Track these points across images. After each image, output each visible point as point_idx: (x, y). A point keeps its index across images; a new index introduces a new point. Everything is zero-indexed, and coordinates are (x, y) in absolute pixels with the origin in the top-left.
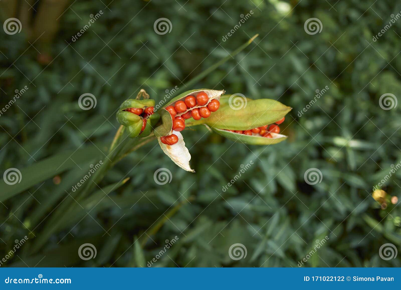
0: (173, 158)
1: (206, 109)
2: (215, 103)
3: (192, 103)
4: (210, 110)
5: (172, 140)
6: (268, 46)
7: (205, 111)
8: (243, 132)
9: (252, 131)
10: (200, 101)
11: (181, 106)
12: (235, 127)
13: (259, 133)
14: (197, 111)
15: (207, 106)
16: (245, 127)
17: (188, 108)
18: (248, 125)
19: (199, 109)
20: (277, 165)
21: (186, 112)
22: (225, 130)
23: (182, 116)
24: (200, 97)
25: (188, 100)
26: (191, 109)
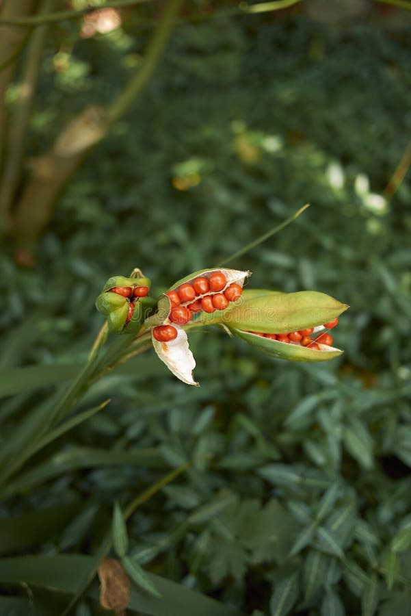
0: (170, 365)
1: (222, 297)
2: (235, 289)
3: (203, 288)
4: (228, 299)
5: (167, 334)
6: (347, 253)
7: (221, 299)
8: (277, 337)
9: (289, 337)
10: (214, 284)
11: (188, 292)
12: (263, 328)
13: (301, 341)
14: (209, 300)
15: (224, 293)
16: (277, 329)
17: (197, 294)
18: (283, 326)
19: (212, 297)
20: (345, 421)
21: (194, 300)
22: (249, 332)
23: (188, 307)
24: (214, 279)
25: (198, 283)
26: (201, 296)
